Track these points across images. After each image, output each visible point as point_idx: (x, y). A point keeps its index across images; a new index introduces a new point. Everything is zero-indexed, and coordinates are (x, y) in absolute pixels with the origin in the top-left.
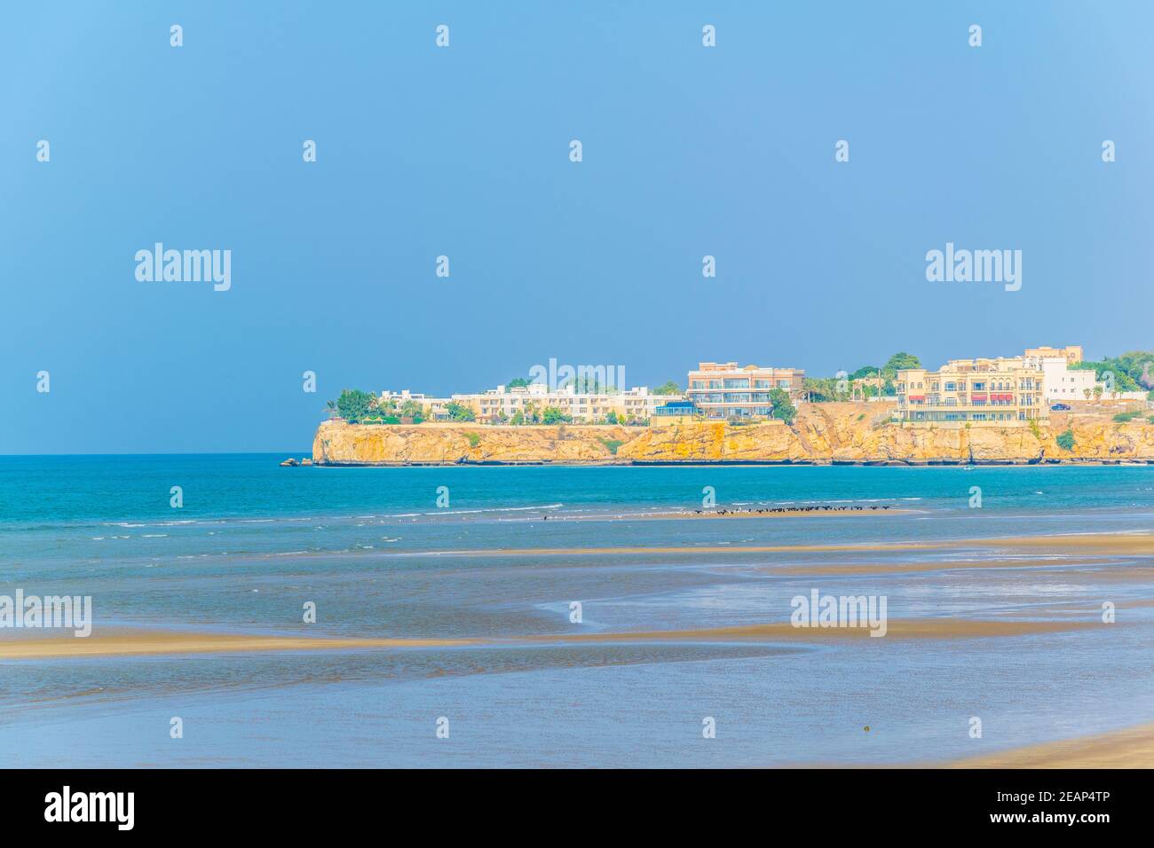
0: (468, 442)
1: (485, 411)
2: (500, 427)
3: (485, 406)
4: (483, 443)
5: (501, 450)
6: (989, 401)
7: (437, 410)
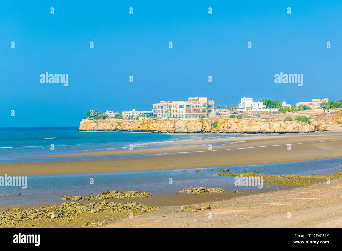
0: (117, 124)
1: (128, 116)
4: (121, 124)
5: (127, 126)
6: (192, 111)
7: (112, 116)
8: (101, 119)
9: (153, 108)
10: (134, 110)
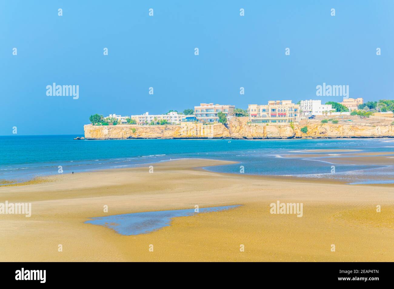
0: (132, 131)
1: (141, 121)
2: (145, 126)
3: (141, 119)
4: (137, 131)
5: (144, 134)
6: (277, 115)
7: (123, 120)
8: (111, 125)
9: (195, 111)
10: (147, 113)
